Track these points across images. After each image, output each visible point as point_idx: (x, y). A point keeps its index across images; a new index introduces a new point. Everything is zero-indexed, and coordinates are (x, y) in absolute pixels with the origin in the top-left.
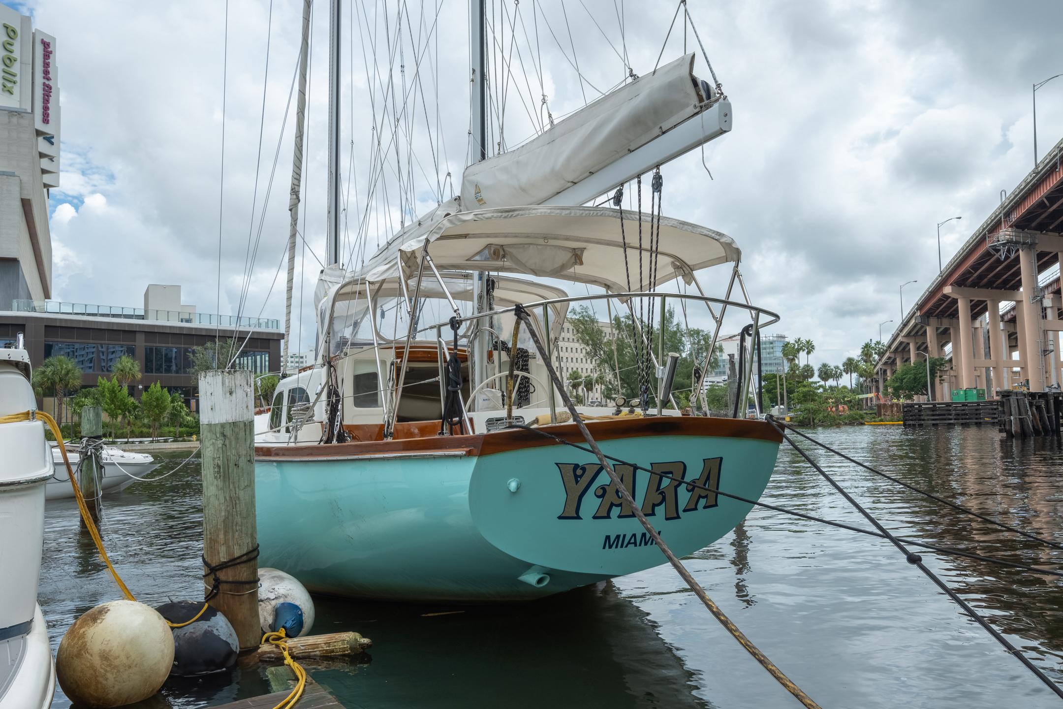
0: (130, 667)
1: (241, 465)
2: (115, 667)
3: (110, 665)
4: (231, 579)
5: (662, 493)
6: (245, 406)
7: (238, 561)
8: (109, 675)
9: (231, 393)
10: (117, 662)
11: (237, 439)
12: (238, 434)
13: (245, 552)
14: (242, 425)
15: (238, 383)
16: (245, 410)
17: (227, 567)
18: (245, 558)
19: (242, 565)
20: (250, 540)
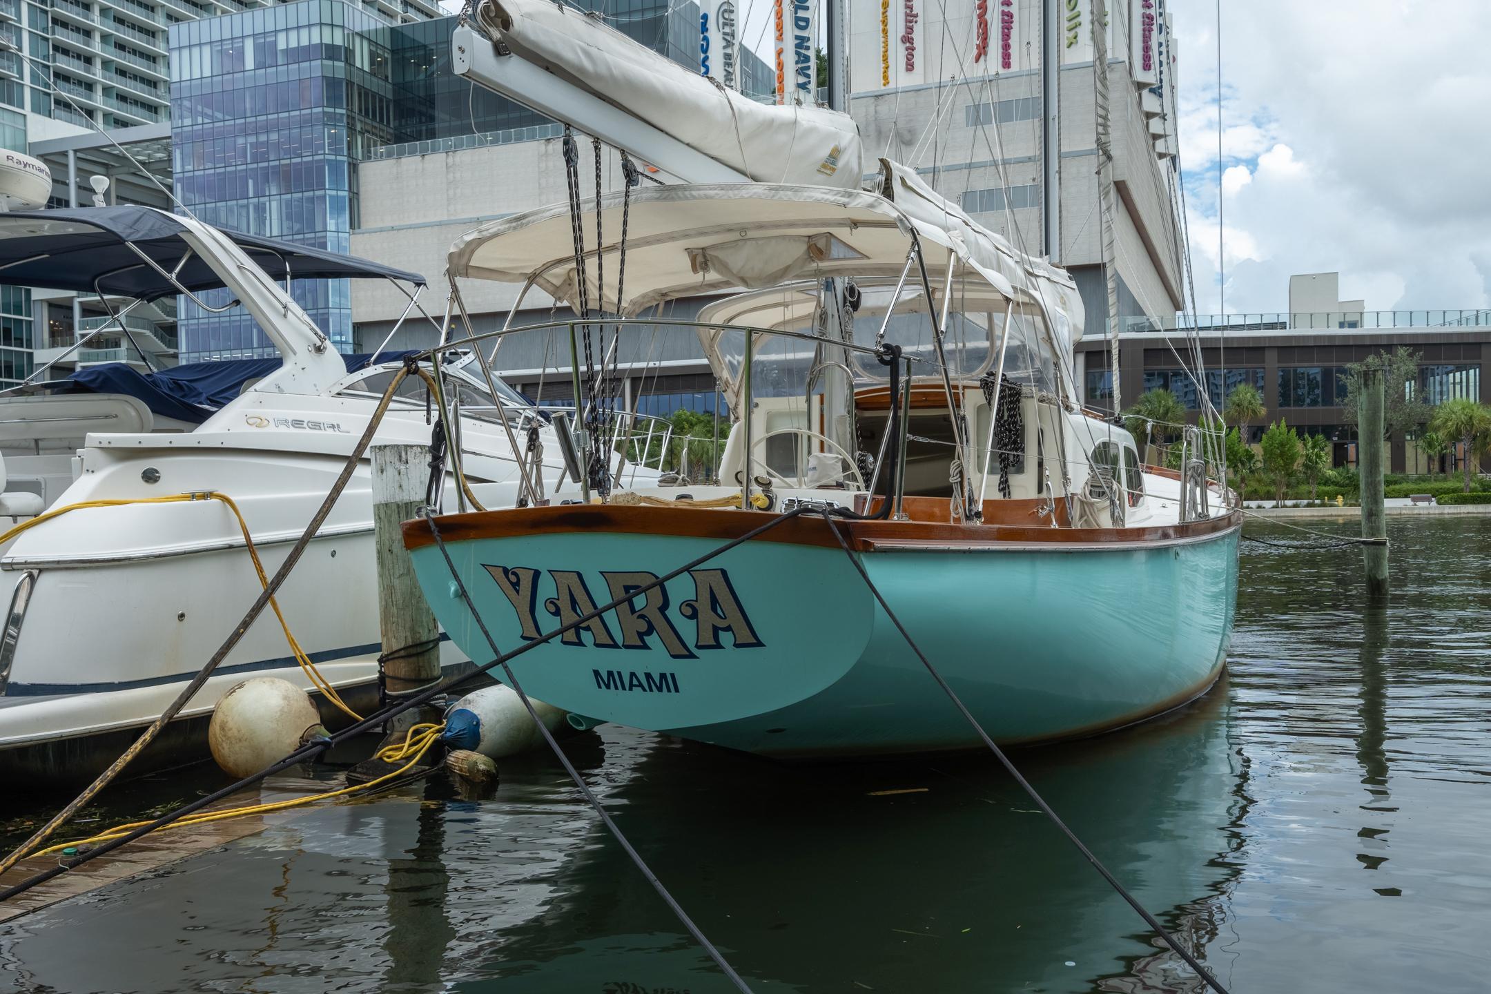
0: (240, 740)
1: (395, 550)
2: (229, 738)
3: (225, 736)
4: (391, 674)
5: (642, 617)
6: (397, 486)
7: (396, 655)
8: (224, 745)
9: (382, 472)
10: (230, 734)
11: (390, 522)
12: (390, 516)
13: (402, 646)
14: (394, 507)
15: (388, 460)
16: (397, 490)
17: (388, 660)
18: (402, 653)
19: (401, 660)
20: (409, 634)
